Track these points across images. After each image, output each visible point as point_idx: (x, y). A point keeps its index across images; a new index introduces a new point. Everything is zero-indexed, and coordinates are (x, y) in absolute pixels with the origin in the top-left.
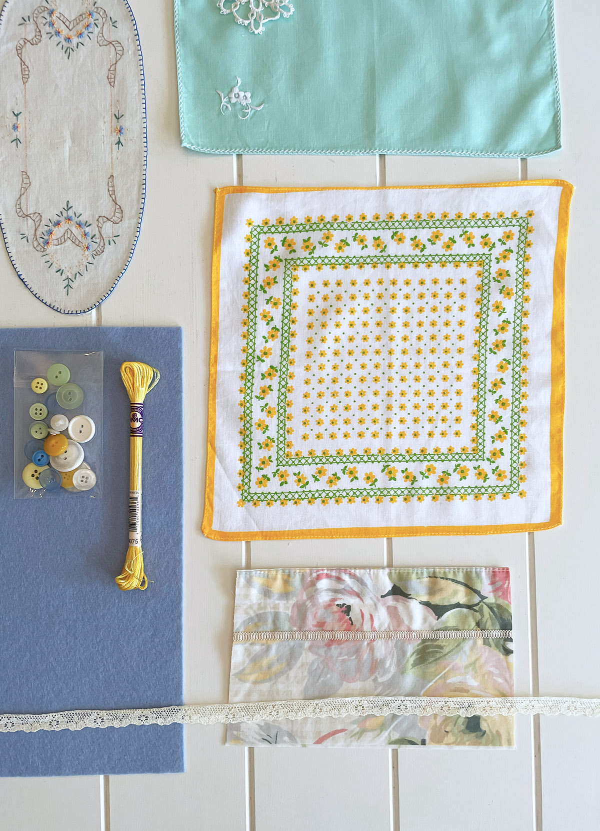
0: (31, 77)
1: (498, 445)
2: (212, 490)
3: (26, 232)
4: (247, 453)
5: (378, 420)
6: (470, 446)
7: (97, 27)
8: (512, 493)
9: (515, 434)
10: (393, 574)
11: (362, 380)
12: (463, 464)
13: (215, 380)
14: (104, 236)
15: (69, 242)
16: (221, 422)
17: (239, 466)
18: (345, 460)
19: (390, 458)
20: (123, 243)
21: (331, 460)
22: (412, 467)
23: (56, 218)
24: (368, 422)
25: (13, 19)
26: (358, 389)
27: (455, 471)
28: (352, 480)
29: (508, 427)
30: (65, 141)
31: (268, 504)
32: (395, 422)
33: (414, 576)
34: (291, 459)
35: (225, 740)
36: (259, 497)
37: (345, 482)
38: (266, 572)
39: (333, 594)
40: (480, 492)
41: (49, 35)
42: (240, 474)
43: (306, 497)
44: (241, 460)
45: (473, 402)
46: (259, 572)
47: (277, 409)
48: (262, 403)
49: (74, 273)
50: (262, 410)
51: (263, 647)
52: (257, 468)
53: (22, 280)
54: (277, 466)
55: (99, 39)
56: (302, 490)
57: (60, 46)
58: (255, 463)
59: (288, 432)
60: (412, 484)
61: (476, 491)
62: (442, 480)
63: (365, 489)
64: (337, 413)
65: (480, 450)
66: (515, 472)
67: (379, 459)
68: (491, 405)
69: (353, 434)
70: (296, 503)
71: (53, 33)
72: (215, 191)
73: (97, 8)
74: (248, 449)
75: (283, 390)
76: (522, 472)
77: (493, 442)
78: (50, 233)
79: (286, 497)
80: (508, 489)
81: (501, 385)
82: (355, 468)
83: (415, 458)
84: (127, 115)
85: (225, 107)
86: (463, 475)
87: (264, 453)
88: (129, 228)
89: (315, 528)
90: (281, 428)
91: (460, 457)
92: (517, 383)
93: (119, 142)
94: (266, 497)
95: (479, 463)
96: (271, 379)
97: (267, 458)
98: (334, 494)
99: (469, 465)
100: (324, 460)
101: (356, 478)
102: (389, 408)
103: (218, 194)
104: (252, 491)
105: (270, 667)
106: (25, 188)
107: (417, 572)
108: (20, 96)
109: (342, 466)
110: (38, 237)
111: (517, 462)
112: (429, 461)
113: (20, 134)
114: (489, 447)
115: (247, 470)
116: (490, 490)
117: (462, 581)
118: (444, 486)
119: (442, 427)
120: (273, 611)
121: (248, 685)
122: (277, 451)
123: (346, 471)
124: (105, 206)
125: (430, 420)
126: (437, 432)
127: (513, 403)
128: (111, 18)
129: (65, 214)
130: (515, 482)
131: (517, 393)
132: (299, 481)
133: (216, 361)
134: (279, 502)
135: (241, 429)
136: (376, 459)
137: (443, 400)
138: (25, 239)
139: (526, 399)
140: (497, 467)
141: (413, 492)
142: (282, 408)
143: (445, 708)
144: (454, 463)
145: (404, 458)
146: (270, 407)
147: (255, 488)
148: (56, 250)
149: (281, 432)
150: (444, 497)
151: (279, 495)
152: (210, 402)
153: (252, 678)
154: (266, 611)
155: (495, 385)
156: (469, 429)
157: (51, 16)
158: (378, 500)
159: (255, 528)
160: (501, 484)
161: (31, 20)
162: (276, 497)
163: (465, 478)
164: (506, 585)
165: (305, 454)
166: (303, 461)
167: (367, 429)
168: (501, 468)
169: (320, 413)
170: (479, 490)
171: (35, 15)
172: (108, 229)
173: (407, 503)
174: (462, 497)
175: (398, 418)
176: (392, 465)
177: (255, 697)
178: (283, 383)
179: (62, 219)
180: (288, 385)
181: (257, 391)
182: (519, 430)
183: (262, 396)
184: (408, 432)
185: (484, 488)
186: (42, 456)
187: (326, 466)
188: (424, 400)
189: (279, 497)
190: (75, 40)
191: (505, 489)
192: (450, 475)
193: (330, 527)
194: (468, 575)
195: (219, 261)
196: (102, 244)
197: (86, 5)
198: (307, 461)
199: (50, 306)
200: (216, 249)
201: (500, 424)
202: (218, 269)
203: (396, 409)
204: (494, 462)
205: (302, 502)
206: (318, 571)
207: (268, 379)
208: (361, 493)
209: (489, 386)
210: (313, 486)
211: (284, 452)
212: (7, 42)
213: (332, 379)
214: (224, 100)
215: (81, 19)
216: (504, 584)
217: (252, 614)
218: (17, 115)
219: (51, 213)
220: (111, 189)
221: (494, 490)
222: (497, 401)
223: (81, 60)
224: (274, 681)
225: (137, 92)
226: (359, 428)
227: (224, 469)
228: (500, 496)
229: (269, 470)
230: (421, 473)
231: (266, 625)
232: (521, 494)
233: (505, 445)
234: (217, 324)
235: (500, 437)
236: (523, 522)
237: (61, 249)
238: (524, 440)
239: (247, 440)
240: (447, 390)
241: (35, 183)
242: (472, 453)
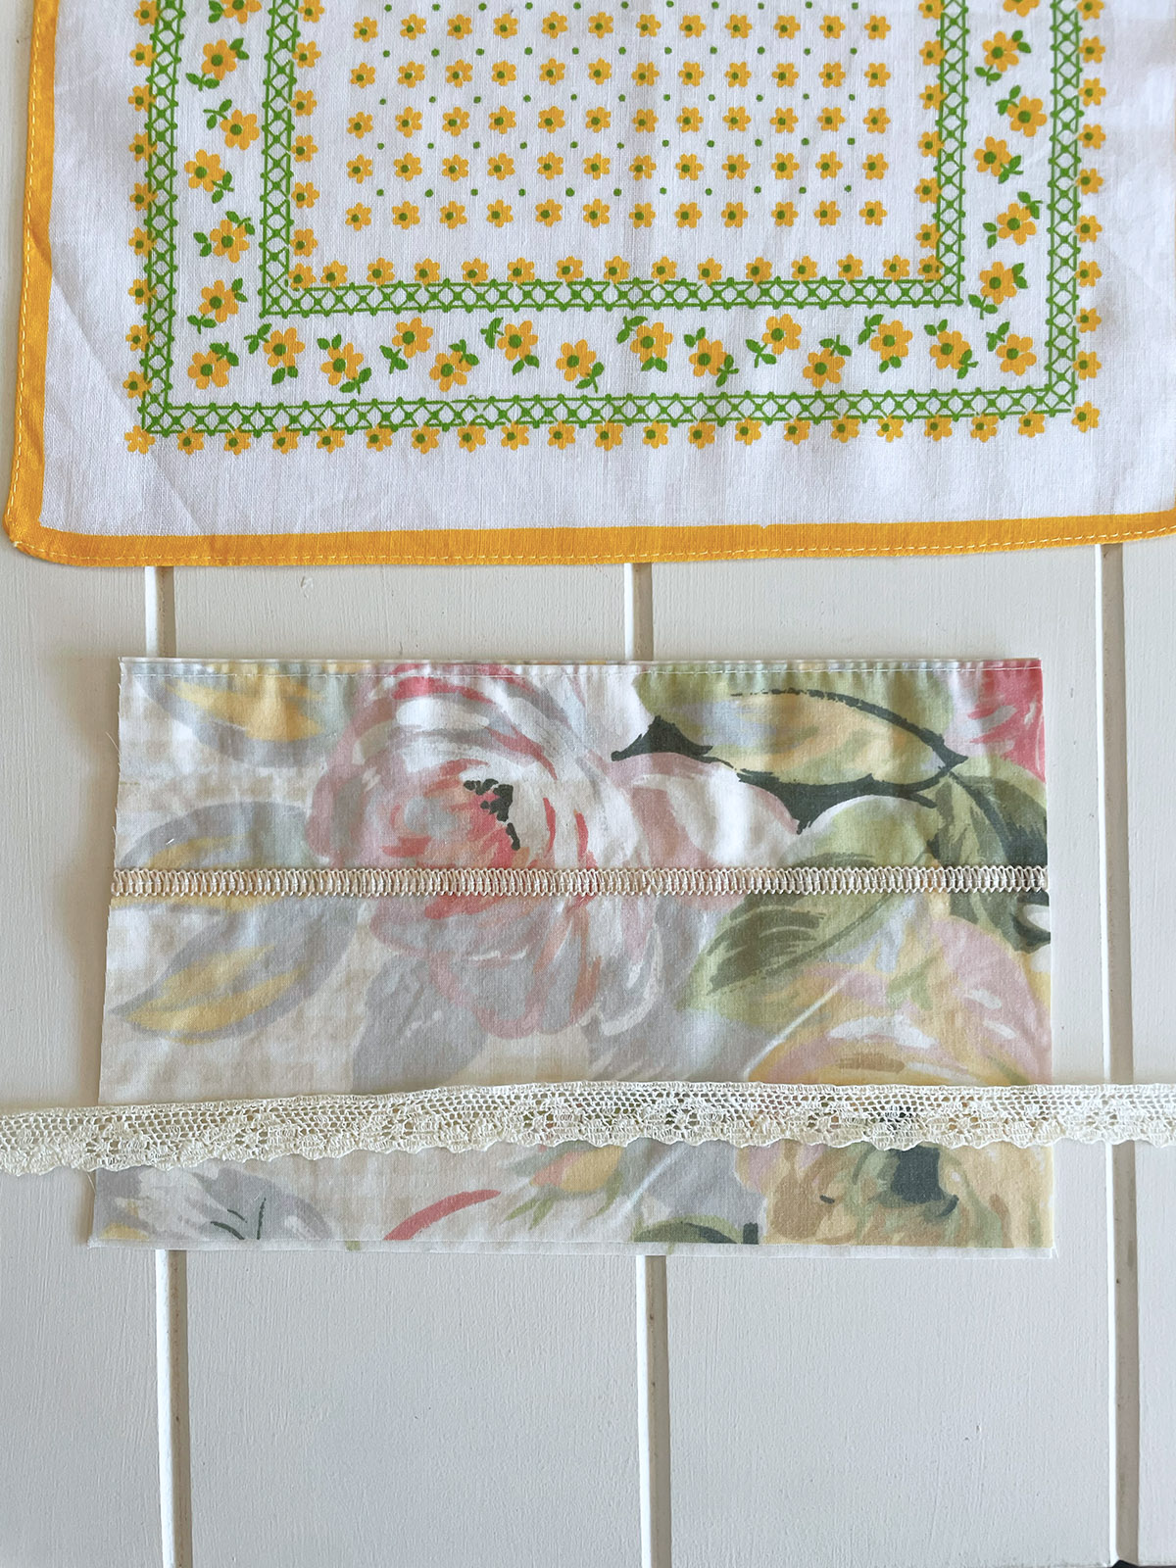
1: (1008, 252)
2: (39, 392)
4: (161, 268)
5: (608, 161)
6: (915, 254)
8: (1052, 412)
9: (1064, 217)
10: (654, 682)
11: (552, 27)
12: (890, 316)
13: (53, 21)
16: (71, 161)
17: (133, 314)
18: (492, 296)
19: (647, 294)
21: (446, 296)
22: (723, 326)
24: (572, 171)
26: (540, 59)
27: (863, 338)
28: (517, 369)
29: (1041, 193)
31: (233, 443)
32: (665, 172)
33: (722, 687)
34: (308, 291)
35: (85, 1229)
36: (200, 420)
37: (493, 375)
38: (225, 668)
39: (453, 746)
40: (945, 412)
42: (136, 340)
43: (363, 423)
44: (139, 293)
45: (926, 107)
46: (197, 667)
47: (261, 122)
48: (212, 99)
50: (211, 124)
51: (216, 919)
52: (192, 320)
54: (262, 316)
56: (347, 397)
58: (188, 301)
59: (300, 197)
60: (720, 382)
61: (934, 406)
62: (819, 369)
63: (561, 398)
64: (469, 135)
65: (949, 271)
66: (1063, 342)
67: (611, 295)
68: (984, 121)
69: (523, 210)
70: (326, 441)
74: (161, 257)
75: (283, 57)
76: (1087, 343)
77: (991, 242)
79: (294, 420)
80: (1040, 400)
81: (1017, 53)
82: (527, 325)
83: (729, 295)
86: (892, 352)
87: (217, 271)
89: (394, 528)
90: (277, 186)
91: (881, 292)
92: (1068, 48)
94: (223, 420)
95: (946, 312)
96: (243, 21)
97: (228, 286)
98: (458, 415)
99: (914, 320)
100: (422, 297)
101: (532, 361)
102: (644, 122)
104: (177, 397)
105: (238, 985)
107: (733, 677)
109: (483, 318)
111: (1069, 309)
112: (776, 305)
114: (977, 258)
115: (158, 327)
116: (979, 404)
117: (883, 704)
118: (829, 388)
119: (821, 189)
120: (248, 799)
121: (164, 1047)
122: (259, 262)
123: (498, 337)
125: (782, 167)
126: (806, 207)
127: (1055, 114)
130: (1061, 377)
131: (1067, 82)
132: (338, 366)
134: (268, 439)
135: (137, 186)
136: (598, 295)
137: (823, 98)
139: (1098, 103)
140: (1005, 327)
141: (723, 409)
142: (277, 116)
143: (823, 1122)
144: (860, 312)
145: (693, 294)
146: (237, 114)
147: (185, 390)
149: (276, 198)
150: (828, 426)
151: (269, 413)
152: (36, 95)
153: (180, 1021)
154: (228, 800)
155: (996, 53)
156: (911, 198)
158: (604, 436)
159: (187, 525)
160: (1016, 382)
162: (258, 421)
163: (897, 363)
164: (1028, 718)
165: (359, 275)
166: (351, 299)
167: (570, 193)
168: (1018, 329)
169: (408, 135)
170: (945, 405)
173: (701, 446)
174: (885, 428)
175: (674, 156)
176: (653, 317)
177: (188, 1083)
178: (284, 33)
180: (299, 41)
181: (193, 59)
182: (1077, 205)
183: (211, 76)
184: (705, 205)
185: (960, 395)
187: (429, 318)
188: (762, 98)
189: (268, 420)
191: (1029, 401)
192: (846, 351)
193: (443, 526)
194: (902, 684)
198: (363, 299)
201: (1015, 184)
203: (666, 125)
204: (992, 310)
205: (347, 438)
206: (400, 669)
207: (233, 21)
208: (548, 412)
209: (977, 56)
210: (385, 385)
211: (286, 267)
213: (450, 22)
216: (1022, 713)
217: (179, 811)
221: (992, 403)
222: (1002, 107)
224: (253, 1034)
226: (542, 190)
227: (81, 321)
228: (1011, 424)
229: (235, 329)
230: (752, 345)
231: (228, 847)
232: (1081, 417)
233: (1031, 253)
235: (1013, 224)
236: (1087, 510)
238: (1094, 239)
239: (160, 223)
240: (838, 66)
242: (920, 278)
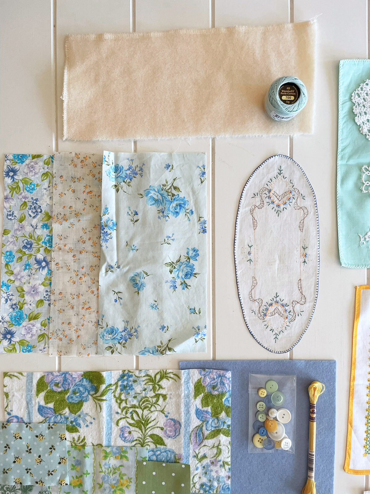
0: (258, 226)
2: (350, 448)
3: (254, 309)
4: (369, 428)
7: (294, 199)
13: (353, 389)
14: (295, 311)
15: (277, 315)
16: (355, 412)
17: (365, 435)
20: (305, 316)
23: (270, 302)
25: (248, 195)
30: (275, 261)
41: (268, 204)
42: (365, 439)
44: (366, 432)
49: (279, 331)
53: (252, 335)
55: (295, 205)
57: (274, 209)
71: (270, 202)
72: (356, 288)
73: (294, 189)
74: (369, 426)
78: (267, 309)
84: (309, 247)
85: (362, 243)
88: (309, 307)
93: (305, 262)
103: (357, 290)
106: (254, 286)
108: (252, 236)
110: (261, 312)
113: (251, 257)
115: (369, 437)
124: (296, 296)
128: (302, 194)
129: (275, 300)
133: (354, 379)
135: (366, 415)
138: (254, 313)
148: (270, 319)
152: (350, 401)
157: (269, 193)
161: (259, 195)
171: (261, 192)
172: (298, 308)
179: (273, 302)
186: (264, 431)
190: (282, 206)
195: (357, 325)
196: (294, 316)
197: (288, 187)
199: (266, 349)
200: (356, 319)
202: (356, 329)
212: (245, 207)
214: (362, 239)
215: (286, 195)
218: (250, 247)
219: (267, 299)
220: (299, 286)
223: (285, 216)
225: (315, 235)
227: (357, 437)
234: (355, 359)
237: (272, 318)
241: (259, 283)
